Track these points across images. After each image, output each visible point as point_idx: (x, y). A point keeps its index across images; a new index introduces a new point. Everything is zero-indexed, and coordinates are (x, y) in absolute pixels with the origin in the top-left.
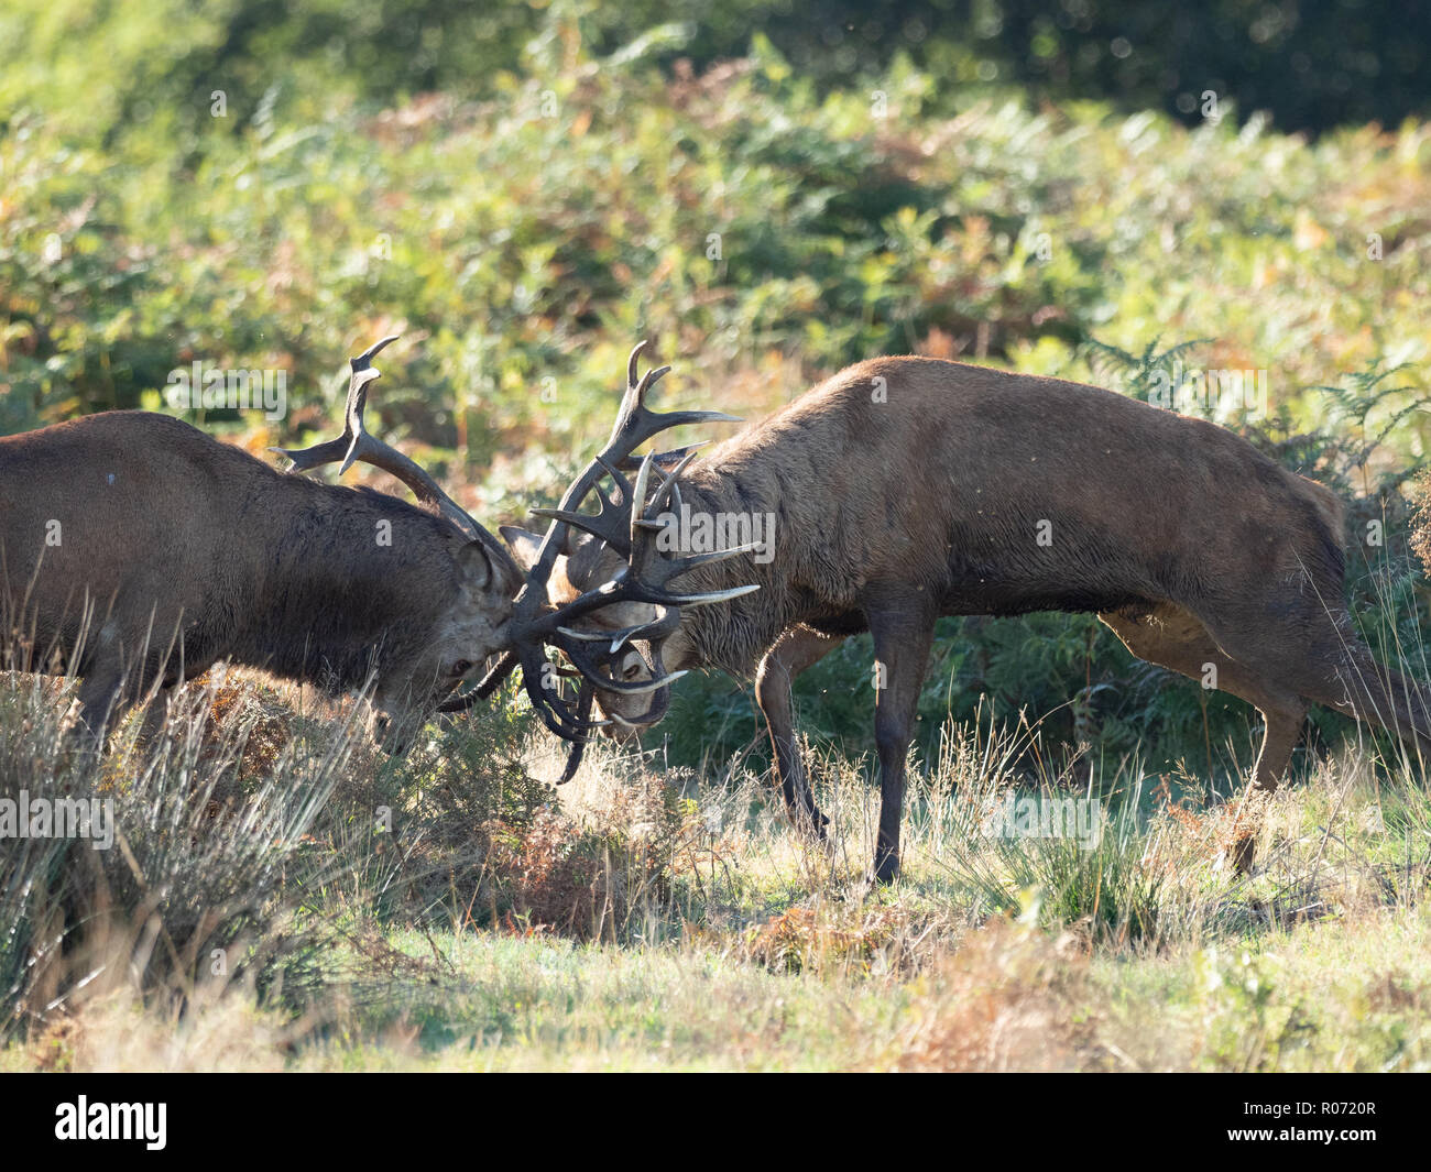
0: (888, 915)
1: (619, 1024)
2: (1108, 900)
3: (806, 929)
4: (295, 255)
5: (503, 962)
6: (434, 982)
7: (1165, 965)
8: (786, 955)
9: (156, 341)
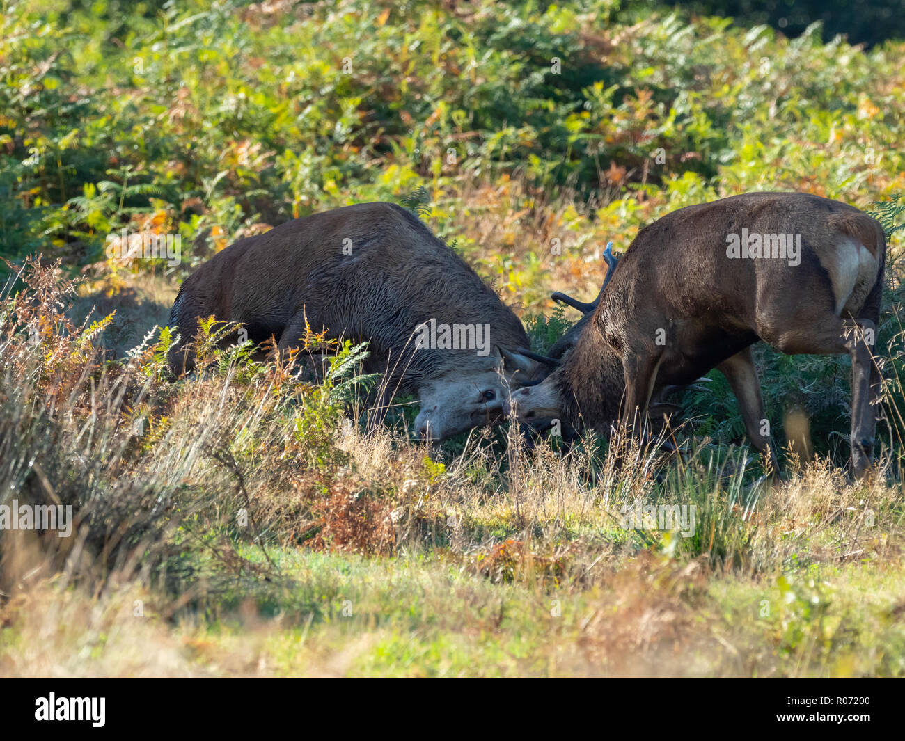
0: (573, 546)
1: (392, 611)
2: (719, 541)
3: (517, 554)
4: (189, 96)
5: (315, 568)
6: (268, 580)
7: (757, 588)
8: (503, 572)
9: (94, 151)
